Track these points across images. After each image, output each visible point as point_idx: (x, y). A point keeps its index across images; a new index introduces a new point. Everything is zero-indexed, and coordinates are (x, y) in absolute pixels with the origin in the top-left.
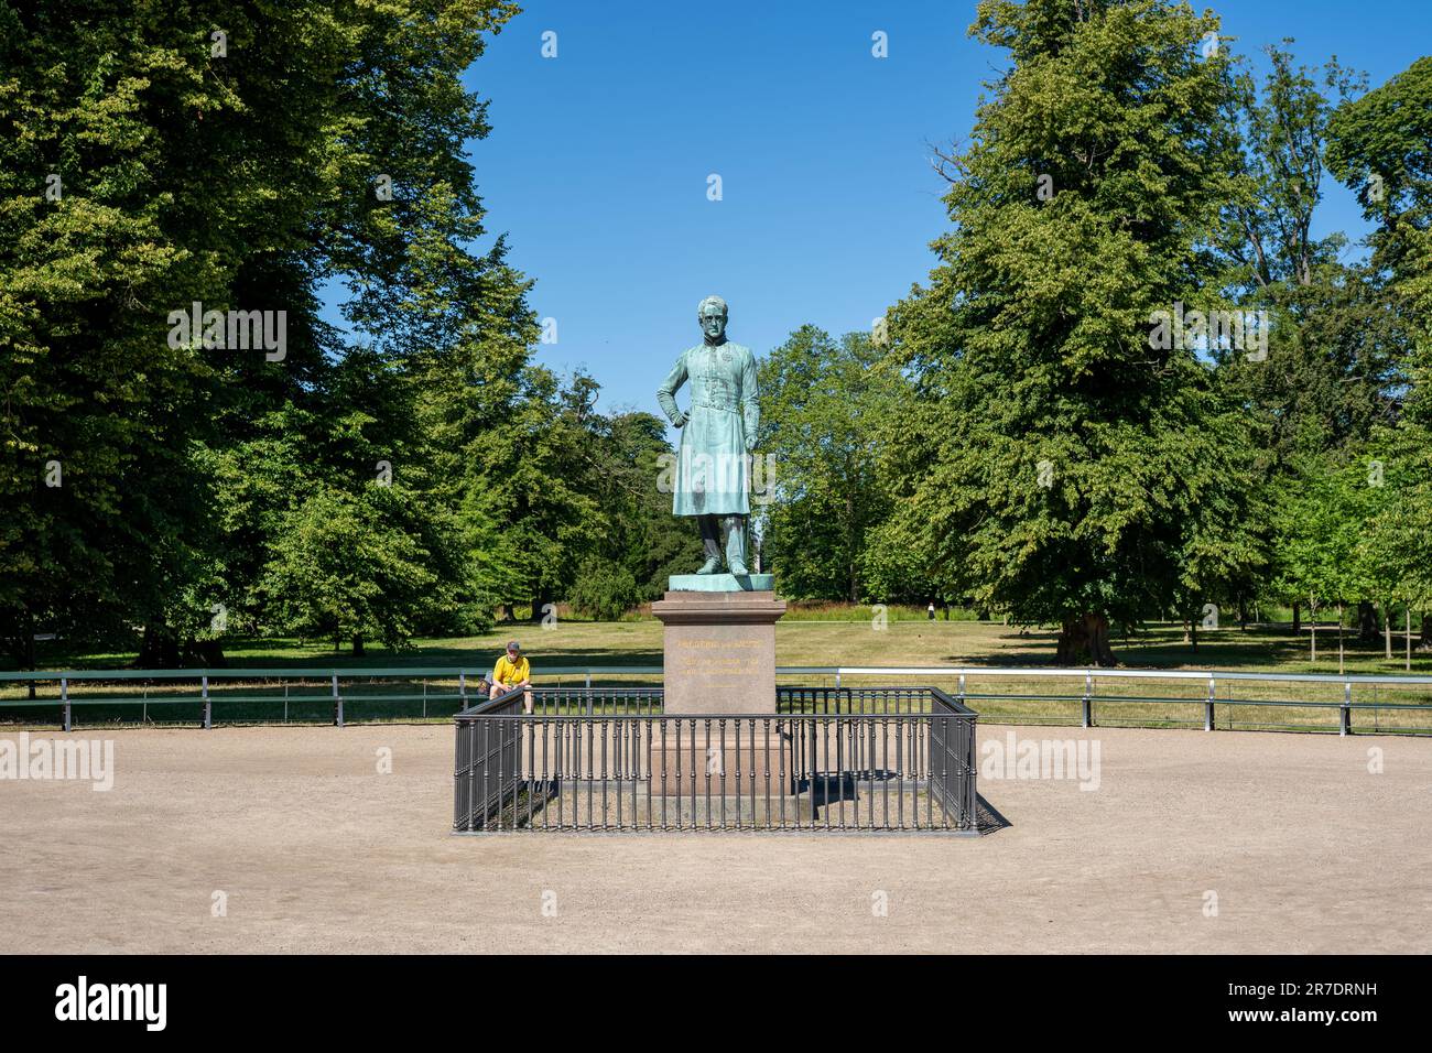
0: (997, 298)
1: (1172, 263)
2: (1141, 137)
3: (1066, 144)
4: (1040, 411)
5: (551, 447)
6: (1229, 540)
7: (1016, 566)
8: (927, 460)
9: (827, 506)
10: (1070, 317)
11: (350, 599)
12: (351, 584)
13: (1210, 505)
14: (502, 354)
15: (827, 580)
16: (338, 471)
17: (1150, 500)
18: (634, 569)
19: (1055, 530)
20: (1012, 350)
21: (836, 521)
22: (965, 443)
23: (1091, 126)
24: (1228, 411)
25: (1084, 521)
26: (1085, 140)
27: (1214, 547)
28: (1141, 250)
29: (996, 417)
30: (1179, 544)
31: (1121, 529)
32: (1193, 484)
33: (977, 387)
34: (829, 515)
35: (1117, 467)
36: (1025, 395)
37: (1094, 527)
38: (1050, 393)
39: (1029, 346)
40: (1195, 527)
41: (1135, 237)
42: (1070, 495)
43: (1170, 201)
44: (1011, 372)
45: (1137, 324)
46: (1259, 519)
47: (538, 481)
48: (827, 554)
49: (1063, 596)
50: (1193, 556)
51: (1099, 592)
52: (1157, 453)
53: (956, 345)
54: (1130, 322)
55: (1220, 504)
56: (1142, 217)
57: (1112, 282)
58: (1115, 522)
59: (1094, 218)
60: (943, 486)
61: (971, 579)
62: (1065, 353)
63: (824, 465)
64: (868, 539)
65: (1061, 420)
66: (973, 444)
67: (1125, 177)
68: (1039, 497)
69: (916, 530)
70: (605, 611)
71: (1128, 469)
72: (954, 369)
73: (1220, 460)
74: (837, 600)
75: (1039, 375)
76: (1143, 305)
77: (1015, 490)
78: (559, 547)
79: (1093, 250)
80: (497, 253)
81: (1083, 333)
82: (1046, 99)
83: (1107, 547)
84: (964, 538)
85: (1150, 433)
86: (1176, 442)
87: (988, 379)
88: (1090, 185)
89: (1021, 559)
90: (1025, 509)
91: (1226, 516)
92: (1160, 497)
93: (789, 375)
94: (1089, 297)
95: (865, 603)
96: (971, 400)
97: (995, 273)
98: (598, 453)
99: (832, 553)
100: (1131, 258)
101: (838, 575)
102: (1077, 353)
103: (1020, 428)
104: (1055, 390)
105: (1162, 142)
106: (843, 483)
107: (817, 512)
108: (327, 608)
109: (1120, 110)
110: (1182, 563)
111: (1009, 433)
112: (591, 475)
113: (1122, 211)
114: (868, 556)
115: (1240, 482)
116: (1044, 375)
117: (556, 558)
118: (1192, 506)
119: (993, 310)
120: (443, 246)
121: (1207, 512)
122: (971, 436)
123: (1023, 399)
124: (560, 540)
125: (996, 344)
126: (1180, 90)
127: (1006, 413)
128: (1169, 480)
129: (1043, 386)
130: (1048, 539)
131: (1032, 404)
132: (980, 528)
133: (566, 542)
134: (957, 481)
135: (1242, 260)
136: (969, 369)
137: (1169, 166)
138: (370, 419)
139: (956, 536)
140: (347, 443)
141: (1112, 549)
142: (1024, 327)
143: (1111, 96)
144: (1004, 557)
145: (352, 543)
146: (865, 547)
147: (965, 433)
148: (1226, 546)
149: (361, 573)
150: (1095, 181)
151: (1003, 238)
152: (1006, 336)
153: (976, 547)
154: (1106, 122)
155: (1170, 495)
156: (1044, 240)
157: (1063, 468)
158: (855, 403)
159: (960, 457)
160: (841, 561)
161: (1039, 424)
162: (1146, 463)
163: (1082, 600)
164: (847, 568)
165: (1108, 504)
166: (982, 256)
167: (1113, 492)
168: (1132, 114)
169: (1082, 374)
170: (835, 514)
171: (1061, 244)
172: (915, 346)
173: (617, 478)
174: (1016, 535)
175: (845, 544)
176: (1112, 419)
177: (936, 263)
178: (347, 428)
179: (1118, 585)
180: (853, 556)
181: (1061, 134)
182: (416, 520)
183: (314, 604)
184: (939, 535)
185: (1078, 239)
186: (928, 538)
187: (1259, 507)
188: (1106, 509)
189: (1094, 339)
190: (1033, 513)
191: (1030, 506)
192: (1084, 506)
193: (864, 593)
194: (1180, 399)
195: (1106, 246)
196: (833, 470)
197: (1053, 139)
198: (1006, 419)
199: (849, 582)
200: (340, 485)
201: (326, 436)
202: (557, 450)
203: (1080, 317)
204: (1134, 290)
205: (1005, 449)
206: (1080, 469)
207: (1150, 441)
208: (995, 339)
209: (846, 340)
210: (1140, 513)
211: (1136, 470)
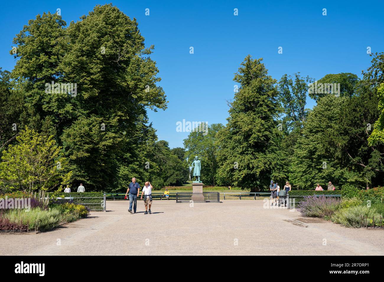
0: (238, 130)
1: (269, 124)
2: (263, 101)
3: (250, 103)
4: (245, 151)
5: (147, 152)
6: (280, 173)
7: (241, 178)
8: (226, 159)
9: (208, 164)
10: (250, 134)
11: (127, 185)
12: (127, 182)
13: (276, 167)
14: (152, 143)
15: (208, 181)
16: (124, 163)
17: (265, 166)
18: (163, 178)
19: (248, 172)
20: (241, 139)
21: (210, 167)
22: (232, 156)
23: (254, 99)
24: (279, 150)
25: (253, 170)
26: (253, 102)
27: (277, 175)
28: (263, 122)
29: (238, 151)
30: (271, 174)
31: (260, 172)
32: (273, 163)
33: (234, 146)
34: (208, 166)
35: (259, 161)
36: (243, 147)
37: (255, 171)
38: (247, 147)
39: (244, 139)
40: (274, 171)
41: (262, 119)
42: (251, 166)
43: (268, 113)
44: (240, 143)
45: (262, 135)
46: (286, 169)
47: (144, 159)
48: (208, 175)
49: (250, 184)
50: (273, 176)
51: (257, 183)
52: (266, 158)
53: (231, 138)
54: (261, 135)
55: (278, 167)
56: (264, 115)
57: (258, 128)
58: (258, 171)
59: (255, 116)
60: (228, 164)
61: (234, 181)
62: (249, 141)
63: (207, 155)
64: (217, 171)
65: (249, 152)
66: (234, 156)
67: (260, 108)
68: (245, 166)
69: (224, 172)
70: (157, 188)
71: (261, 161)
72: (230, 142)
73: (278, 159)
74: (210, 185)
75: (245, 144)
76: (263, 132)
77: (241, 165)
78: (149, 174)
79: (254, 122)
80: (151, 125)
81: (253, 137)
82: (246, 94)
83: (257, 175)
84: (232, 173)
85: (265, 154)
86: (270, 156)
87: (236, 144)
88: (254, 110)
89: (242, 177)
90: (243, 168)
91: (280, 169)
92: (267, 166)
93: (199, 134)
94: (254, 130)
95: (217, 186)
96: (233, 148)
97: (237, 126)
98: (157, 153)
99: (209, 174)
100: (261, 123)
101: (210, 180)
102: (251, 141)
103: (242, 153)
104: (248, 147)
105: (267, 102)
106: (211, 159)
107: (205, 165)
108: (123, 186)
109: (260, 96)
110: (271, 177)
111: (240, 154)
112: (155, 158)
113: (260, 114)
114: (217, 175)
115: (282, 163)
116: (246, 144)
117: (148, 176)
118: (273, 167)
119: (237, 132)
120: (142, 125)
121: (276, 168)
122: (233, 155)
123: (243, 148)
124: (149, 172)
125: (238, 138)
126: (270, 93)
127: (240, 151)
128: (268, 163)
129: (246, 146)
130: (247, 173)
131: (244, 149)
132: (235, 171)
133: (150, 173)
134: (231, 163)
135: (290, 116)
136: (233, 143)
137: (268, 106)
138: (130, 155)
139: (231, 173)
140: (126, 158)
141: (258, 175)
142: (243, 135)
143: (258, 94)
144: (239, 177)
145: (127, 175)
146: (216, 173)
147: (232, 154)
148: (279, 174)
149: (129, 181)
150: (255, 109)
151: (239, 119)
152: (240, 137)
153: (234, 175)
154: (257, 98)
155: (269, 166)
156: (246, 120)
157: (249, 161)
158: (214, 140)
159: (231, 159)
160: (211, 176)
161: (245, 153)
162: (264, 160)
163: (254, 184)
164: (212, 178)
165: (258, 167)
166: (235, 122)
167: (258, 165)
168: (262, 97)
169: (253, 144)
170: (209, 165)
171: (249, 121)
172: (223, 138)
173: (160, 158)
174: (241, 173)
175: (212, 172)
176: (258, 152)
177: (227, 122)
178: (126, 156)
179: (260, 182)
180: (214, 175)
181: (249, 101)
182: (138, 171)
183: (121, 186)
184: (228, 173)
185: (252, 120)
186: (226, 173)
187: (285, 167)
188: (257, 168)
189: (255, 138)
190: (244, 169)
191: (244, 167)
192: (253, 167)
193: (216, 184)
194: (271, 148)
195: (257, 121)
196: (209, 155)
197: (248, 102)
198: (239, 152)
199: (213, 181)
200: (125, 165)
201: (123, 157)
202: (148, 152)
203: (252, 134)
204: (262, 129)
205: (239, 157)
206: (252, 161)
207: (265, 156)
208: (237, 137)
209: (212, 126)
210: (263, 169)
211: (262, 161)
